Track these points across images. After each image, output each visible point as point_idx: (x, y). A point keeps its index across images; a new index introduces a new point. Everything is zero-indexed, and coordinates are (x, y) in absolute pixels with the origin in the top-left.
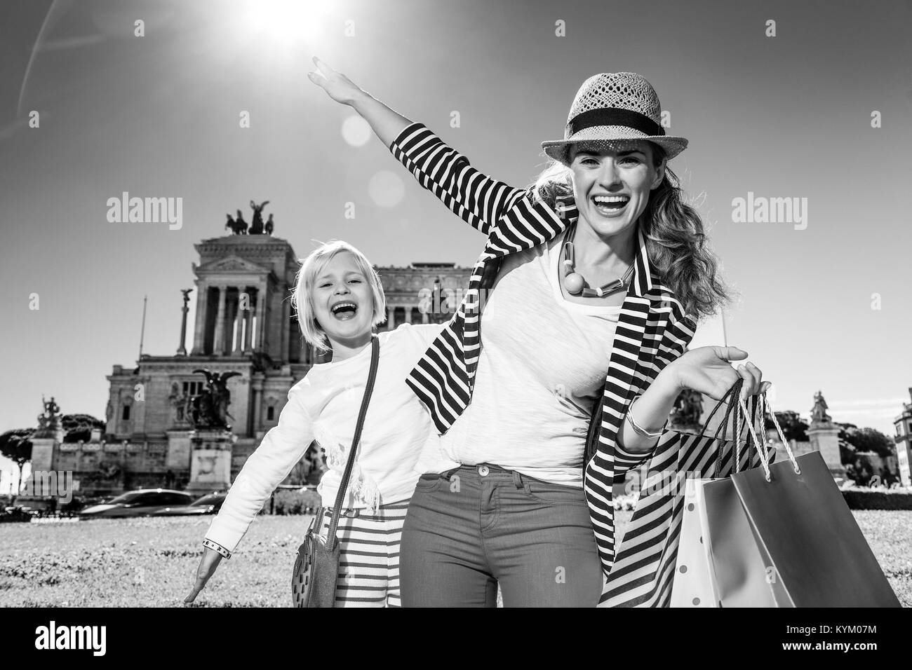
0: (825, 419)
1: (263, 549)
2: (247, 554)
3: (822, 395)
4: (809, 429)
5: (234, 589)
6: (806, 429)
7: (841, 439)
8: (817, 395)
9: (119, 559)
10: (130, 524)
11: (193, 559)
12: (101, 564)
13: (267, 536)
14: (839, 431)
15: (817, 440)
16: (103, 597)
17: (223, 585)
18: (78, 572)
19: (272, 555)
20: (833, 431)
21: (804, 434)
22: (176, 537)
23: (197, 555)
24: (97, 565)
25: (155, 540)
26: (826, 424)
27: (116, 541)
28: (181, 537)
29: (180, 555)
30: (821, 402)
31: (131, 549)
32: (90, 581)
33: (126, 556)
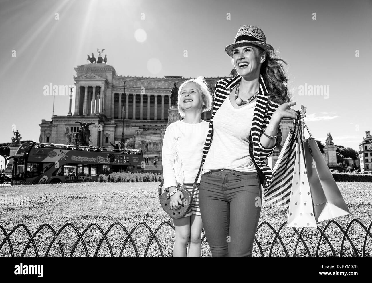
0: (331, 144)
1: (107, 196)
2: (101, 197)
3: (330, 134)
4: (325, 148)
5: (98, 211)
6: (324, 148)
7: (338, 152)
8: (329, 134)
9: (53, 199)
10: (54, 186)
11: (81, 199)
12: (46, 202)
13: (109, 191)
14: (337, 149)
15: (328, 153)
16: (49, 213)
17: (93, 209)
18: (38, 204)
19: (111, 198)
20: (334, 149)
21: (323, 150)
22: (73, 191)
23: (82, 198)
24: (45, 202)
25: (65, 192)
26: (332, 146)
27: (50, 193)
28: (75, 191)
29: (76, 198)
30: (330, 137)
31: (57, 195)
32: (43, 208)
33: (55, 198)
